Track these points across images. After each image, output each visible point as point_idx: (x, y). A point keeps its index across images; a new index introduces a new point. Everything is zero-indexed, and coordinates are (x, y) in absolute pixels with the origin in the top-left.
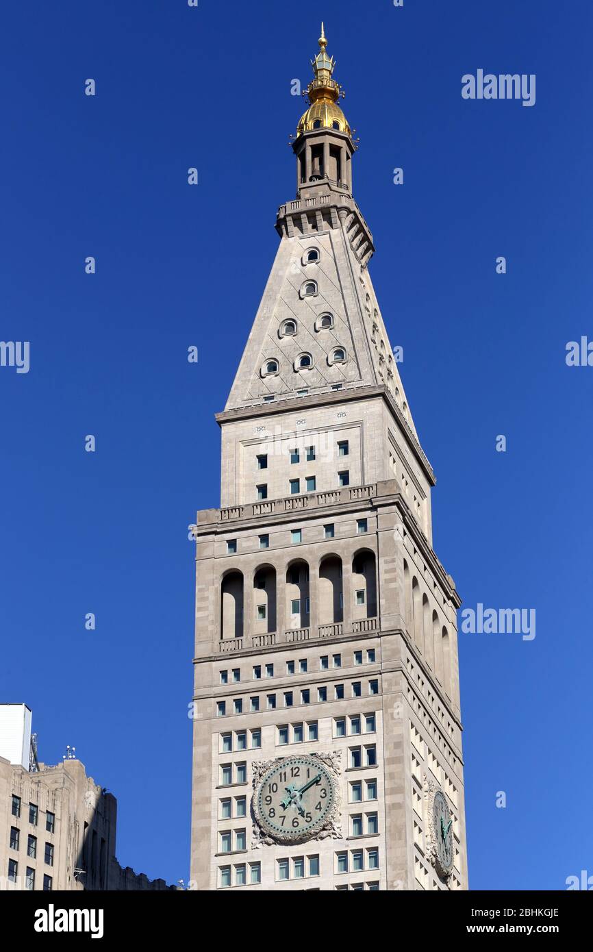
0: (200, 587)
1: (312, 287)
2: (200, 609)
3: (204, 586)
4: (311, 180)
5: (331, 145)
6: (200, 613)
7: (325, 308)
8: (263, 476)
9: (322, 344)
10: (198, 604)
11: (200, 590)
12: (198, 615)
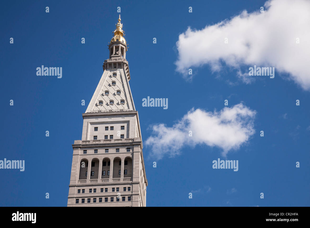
0: (74, 163)
1: (114, 83)
2: (73, 170)
3: (75, 163)
4: (115, 54)
5: (121, 47)
6: (73, 171)
7: (118, 89)
8: (96, 133)
9: (117, 99)
10: (72, 168)
11: (74, 164)
12: (72, 171)
